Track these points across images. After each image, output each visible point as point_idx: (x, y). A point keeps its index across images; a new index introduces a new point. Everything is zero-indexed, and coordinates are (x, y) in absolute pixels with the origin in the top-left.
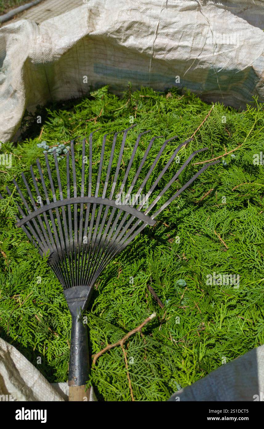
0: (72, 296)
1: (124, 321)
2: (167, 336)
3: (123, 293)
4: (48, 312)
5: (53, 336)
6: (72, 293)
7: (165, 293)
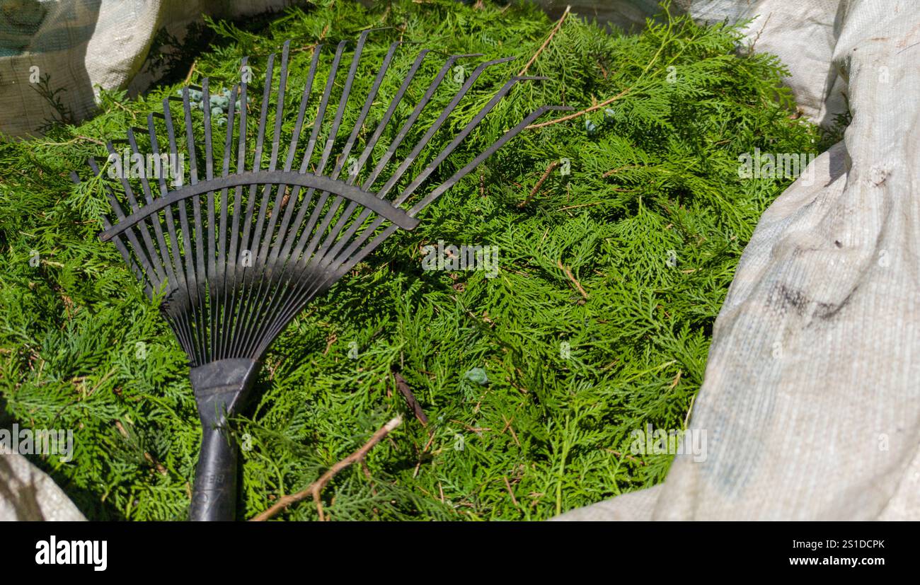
0: (208, 382)
1: (331, 449)
2: (432, 492)
3: (334, 387)
4: (150, 418)
5: (155, 477)
6: (208, 376)
7: (435, 393)
